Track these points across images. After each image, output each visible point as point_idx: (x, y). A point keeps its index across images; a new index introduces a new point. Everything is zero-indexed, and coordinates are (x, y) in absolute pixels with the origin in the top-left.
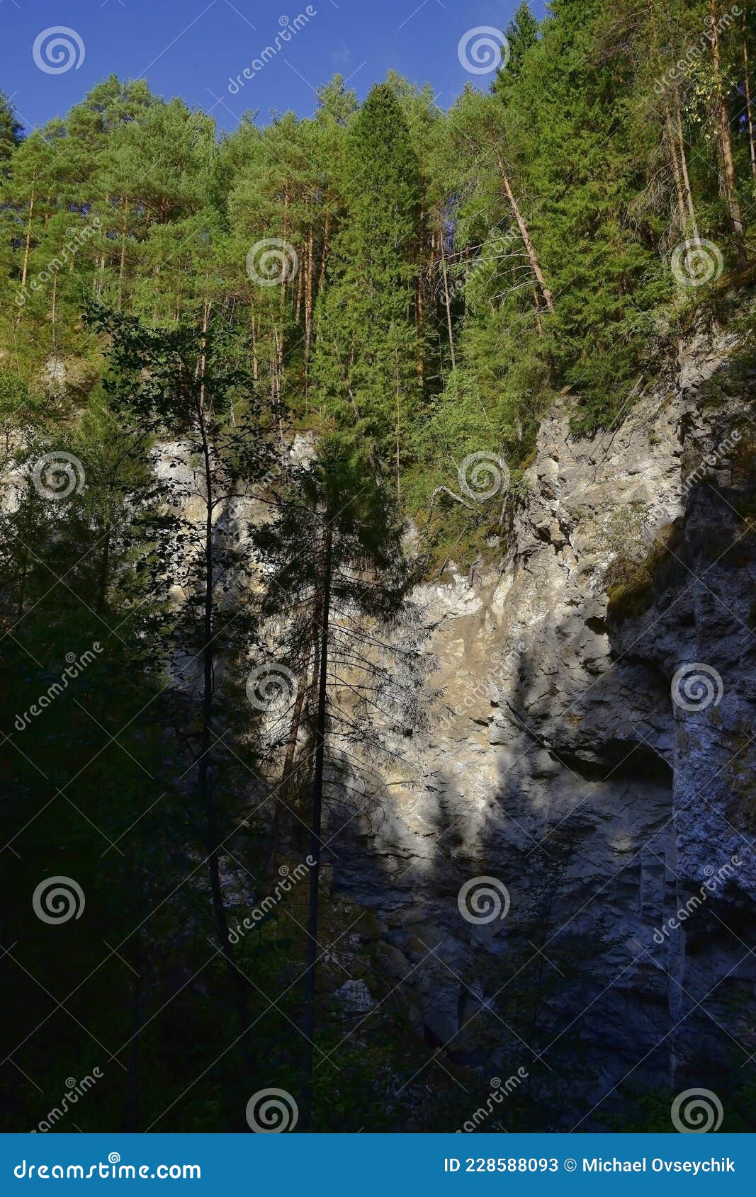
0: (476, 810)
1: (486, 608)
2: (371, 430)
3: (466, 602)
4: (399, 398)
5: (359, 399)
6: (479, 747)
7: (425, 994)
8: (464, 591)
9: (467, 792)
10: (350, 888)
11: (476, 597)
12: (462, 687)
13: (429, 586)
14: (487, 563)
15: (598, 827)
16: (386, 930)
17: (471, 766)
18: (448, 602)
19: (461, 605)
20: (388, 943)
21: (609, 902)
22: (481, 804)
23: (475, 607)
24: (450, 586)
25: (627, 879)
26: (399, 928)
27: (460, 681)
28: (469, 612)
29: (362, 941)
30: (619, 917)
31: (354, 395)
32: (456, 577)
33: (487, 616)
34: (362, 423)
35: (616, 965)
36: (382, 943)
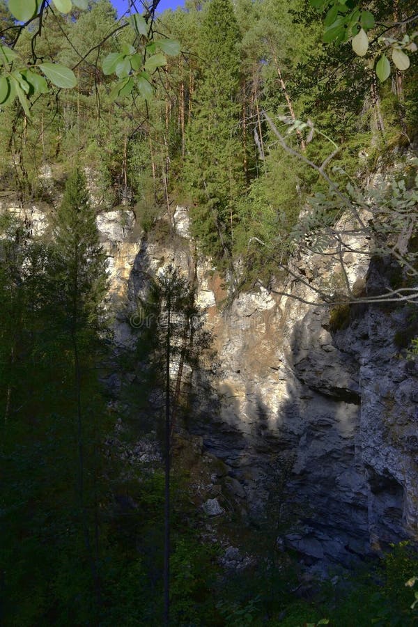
0: (273, 413)
1: (277, 306)
2: (217, 205)
3: (267, 302)
4: (233, 183)
5: (209, 189)
6: (274, 381)
7: (250, 502)
8: (266, 296)
9: (268, 404)
10: (213, 447)
11: (272, 300)
12: (265, 349)
13: (247, 294)
14: (278, 281)
15: (333, 425)
16: (230, 470)
17: (270, 391)
18: (257, 302)
19: (264, 304)
20: (232, 477)
21: (341, 461)
22: (275, 410)
23: (271, 305)
24: (258, 294)
25: (348, 451)
26: (239, 467)
27: (264, 346)
28: (269, 308)
29: (218, 477)
30: (345, 468)
31: (207, 185)
32: (262, 288)
33: (278, 310)
34: (211, 202)
35: (344, 492)
36: (228, 477)
